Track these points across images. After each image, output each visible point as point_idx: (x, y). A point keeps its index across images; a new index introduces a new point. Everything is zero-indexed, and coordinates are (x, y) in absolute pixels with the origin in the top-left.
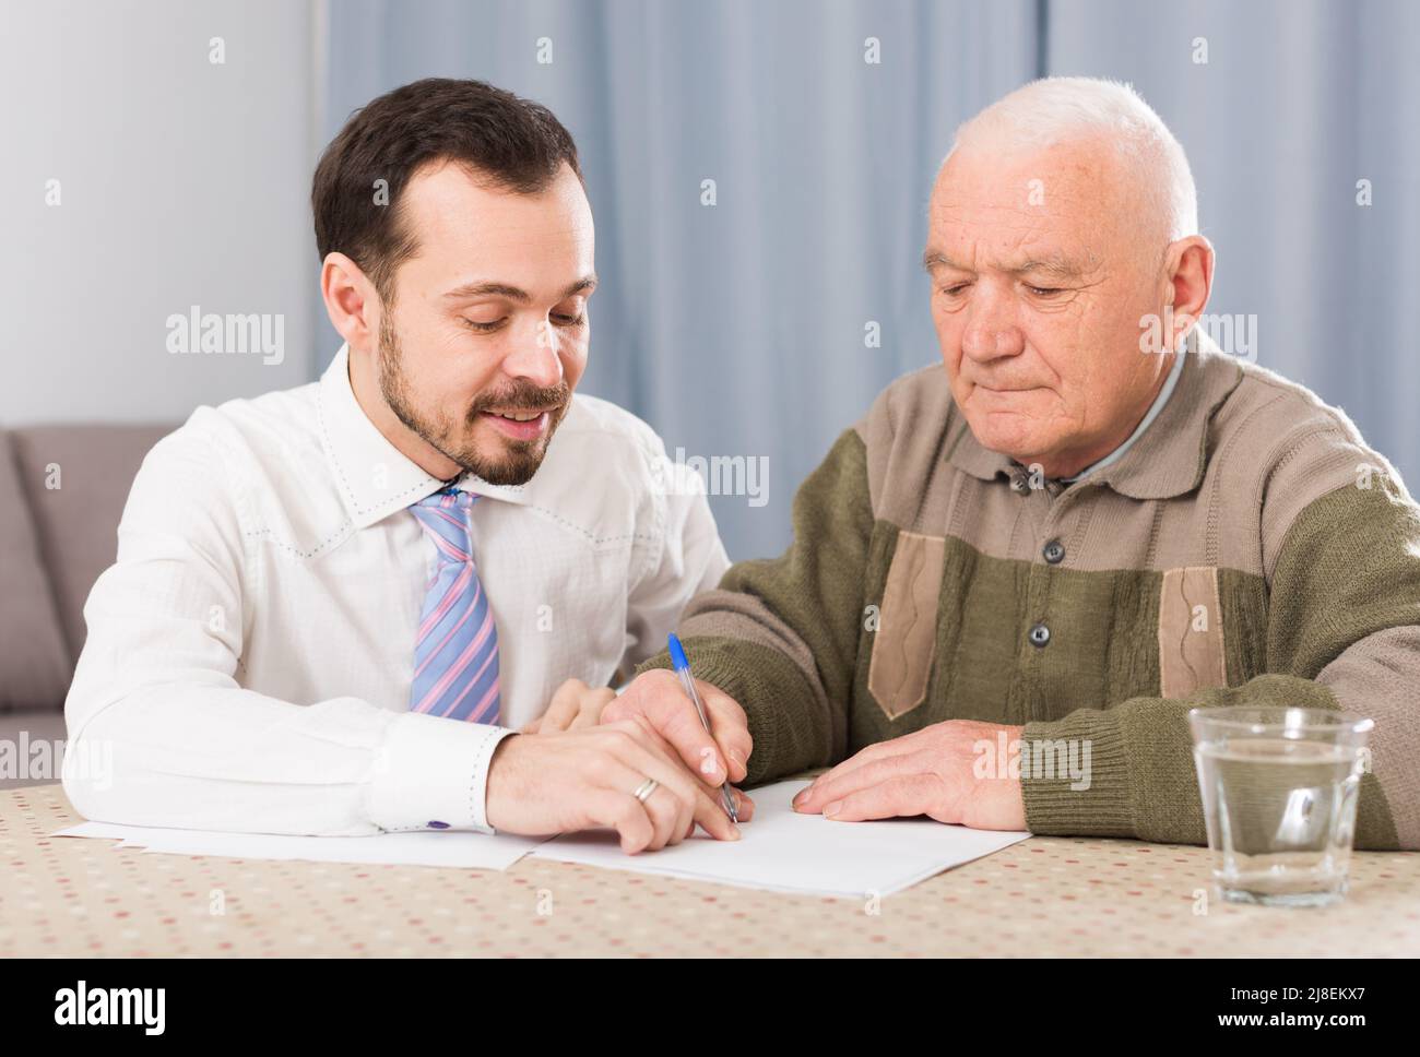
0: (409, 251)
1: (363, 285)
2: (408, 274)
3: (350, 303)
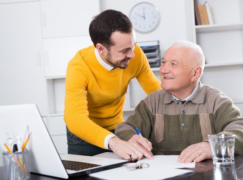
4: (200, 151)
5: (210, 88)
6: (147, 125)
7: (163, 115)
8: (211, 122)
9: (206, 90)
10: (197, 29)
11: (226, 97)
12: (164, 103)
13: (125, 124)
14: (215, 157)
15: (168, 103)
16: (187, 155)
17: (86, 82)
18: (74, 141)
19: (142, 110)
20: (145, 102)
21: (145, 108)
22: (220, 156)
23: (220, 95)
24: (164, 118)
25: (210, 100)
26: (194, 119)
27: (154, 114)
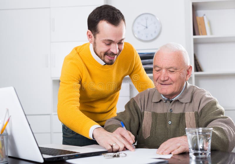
0: (98, 33)
1: (92, 35)
2: (98, 36)
3: (90, 36)
4: (179, 145)
5: (197, 88)
6: (135, 121)
7: (151, 113)
8: (196, 120)
9: (193, 90)
10: (194, 39)
11: (212, 97)
12: (152, 101)
13: (114, 119)
14: (191, 150)
15: (157, 102)
16: (166, 147)
17: (80, 76)
18: (68, 134)
19: (132, 107)
20: (135, 100)
21: (134, 105)
22: (196, 149)
23: (205, 94)
24: (152, 115)
25: (196, 99)
26: (180, 118)
27: (143, 111)
